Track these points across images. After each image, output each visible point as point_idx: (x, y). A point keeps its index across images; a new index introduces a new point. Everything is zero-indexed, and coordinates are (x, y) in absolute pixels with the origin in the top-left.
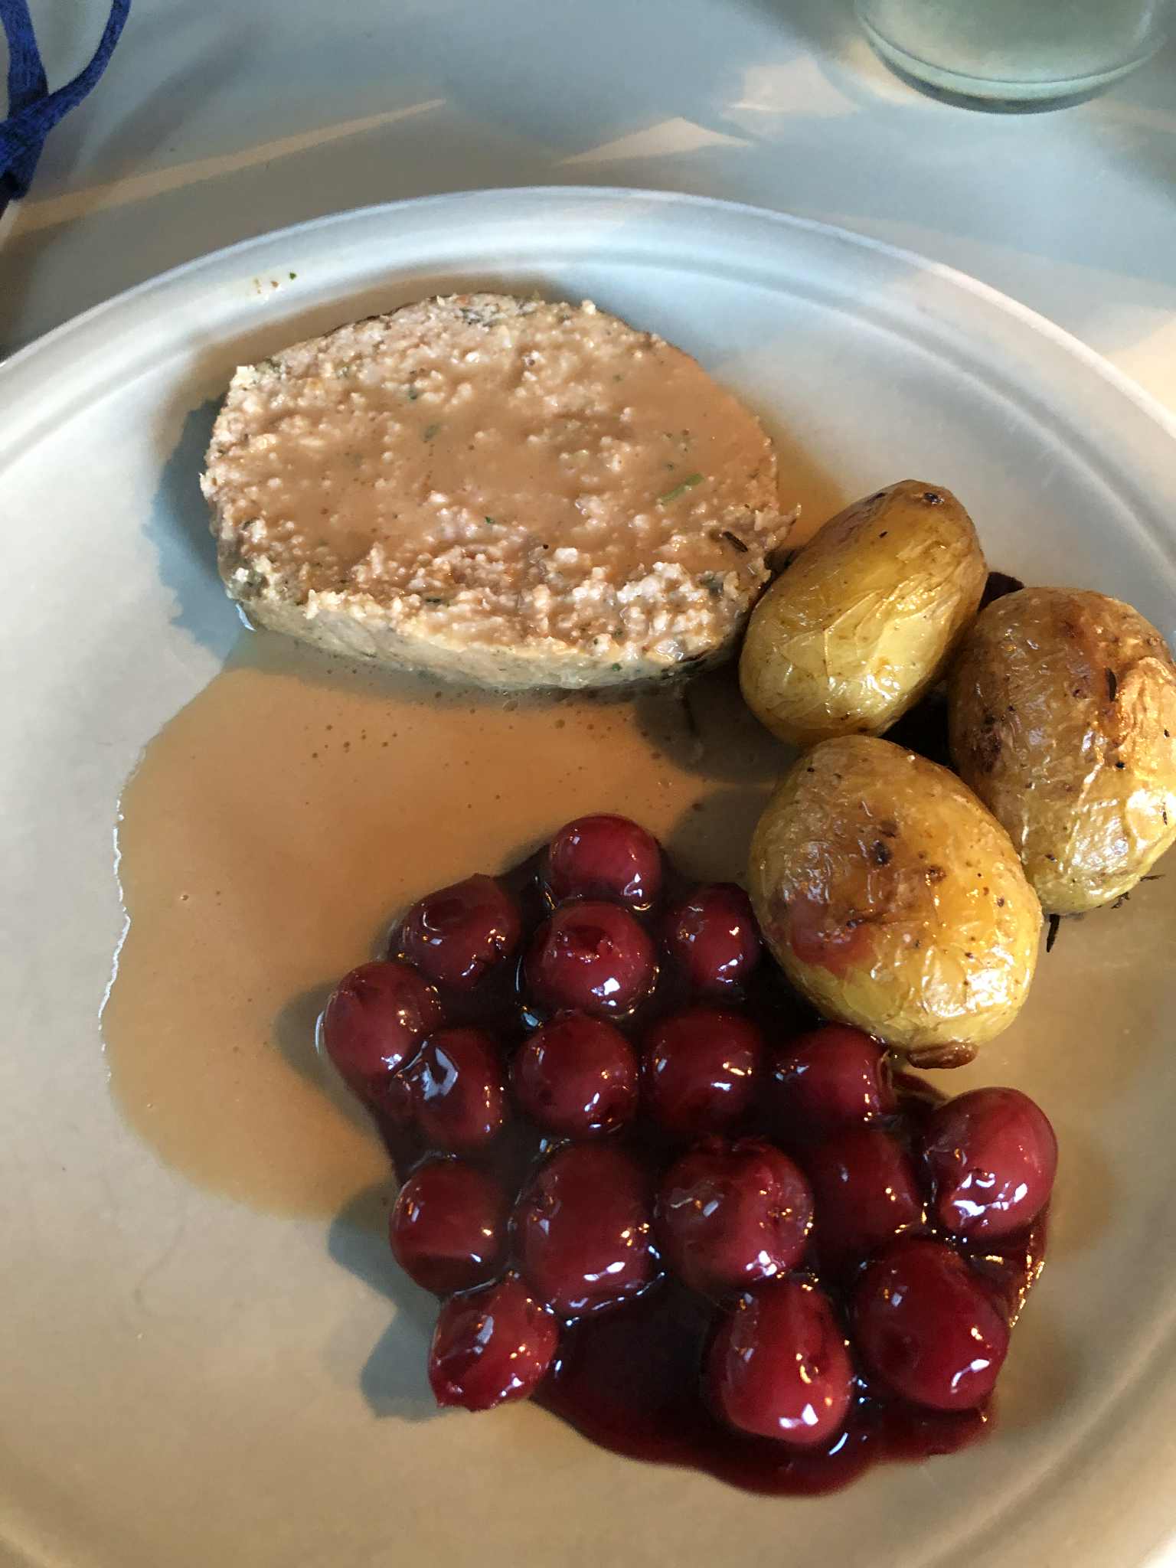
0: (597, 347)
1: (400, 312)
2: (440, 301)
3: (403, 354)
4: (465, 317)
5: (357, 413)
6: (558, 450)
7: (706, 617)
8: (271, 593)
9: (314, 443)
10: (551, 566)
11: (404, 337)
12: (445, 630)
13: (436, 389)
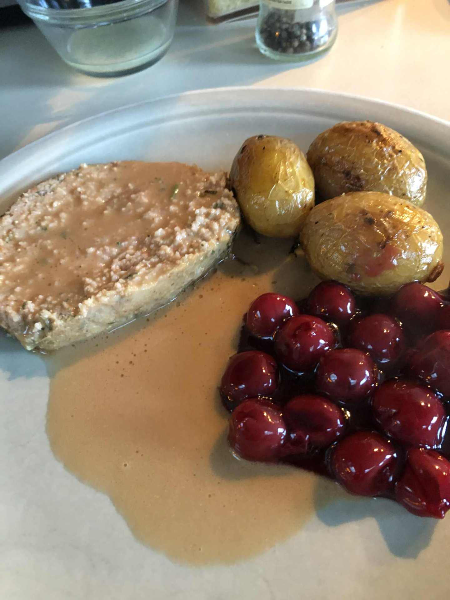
0: (98, 175)
1: (12, 207)
2: (26, 195)
3: (27, 219)
4: (40, 195)
5: (28, 248)
6: (119, 210)
7: (228, 215)
8: (58, 323)
9: (20, 268)
10: (158, 239)
11: (22, 214)
12: (143, 282)
13: (52, 221)
